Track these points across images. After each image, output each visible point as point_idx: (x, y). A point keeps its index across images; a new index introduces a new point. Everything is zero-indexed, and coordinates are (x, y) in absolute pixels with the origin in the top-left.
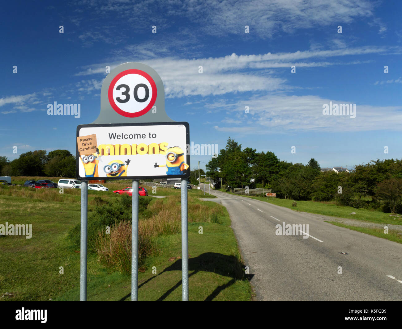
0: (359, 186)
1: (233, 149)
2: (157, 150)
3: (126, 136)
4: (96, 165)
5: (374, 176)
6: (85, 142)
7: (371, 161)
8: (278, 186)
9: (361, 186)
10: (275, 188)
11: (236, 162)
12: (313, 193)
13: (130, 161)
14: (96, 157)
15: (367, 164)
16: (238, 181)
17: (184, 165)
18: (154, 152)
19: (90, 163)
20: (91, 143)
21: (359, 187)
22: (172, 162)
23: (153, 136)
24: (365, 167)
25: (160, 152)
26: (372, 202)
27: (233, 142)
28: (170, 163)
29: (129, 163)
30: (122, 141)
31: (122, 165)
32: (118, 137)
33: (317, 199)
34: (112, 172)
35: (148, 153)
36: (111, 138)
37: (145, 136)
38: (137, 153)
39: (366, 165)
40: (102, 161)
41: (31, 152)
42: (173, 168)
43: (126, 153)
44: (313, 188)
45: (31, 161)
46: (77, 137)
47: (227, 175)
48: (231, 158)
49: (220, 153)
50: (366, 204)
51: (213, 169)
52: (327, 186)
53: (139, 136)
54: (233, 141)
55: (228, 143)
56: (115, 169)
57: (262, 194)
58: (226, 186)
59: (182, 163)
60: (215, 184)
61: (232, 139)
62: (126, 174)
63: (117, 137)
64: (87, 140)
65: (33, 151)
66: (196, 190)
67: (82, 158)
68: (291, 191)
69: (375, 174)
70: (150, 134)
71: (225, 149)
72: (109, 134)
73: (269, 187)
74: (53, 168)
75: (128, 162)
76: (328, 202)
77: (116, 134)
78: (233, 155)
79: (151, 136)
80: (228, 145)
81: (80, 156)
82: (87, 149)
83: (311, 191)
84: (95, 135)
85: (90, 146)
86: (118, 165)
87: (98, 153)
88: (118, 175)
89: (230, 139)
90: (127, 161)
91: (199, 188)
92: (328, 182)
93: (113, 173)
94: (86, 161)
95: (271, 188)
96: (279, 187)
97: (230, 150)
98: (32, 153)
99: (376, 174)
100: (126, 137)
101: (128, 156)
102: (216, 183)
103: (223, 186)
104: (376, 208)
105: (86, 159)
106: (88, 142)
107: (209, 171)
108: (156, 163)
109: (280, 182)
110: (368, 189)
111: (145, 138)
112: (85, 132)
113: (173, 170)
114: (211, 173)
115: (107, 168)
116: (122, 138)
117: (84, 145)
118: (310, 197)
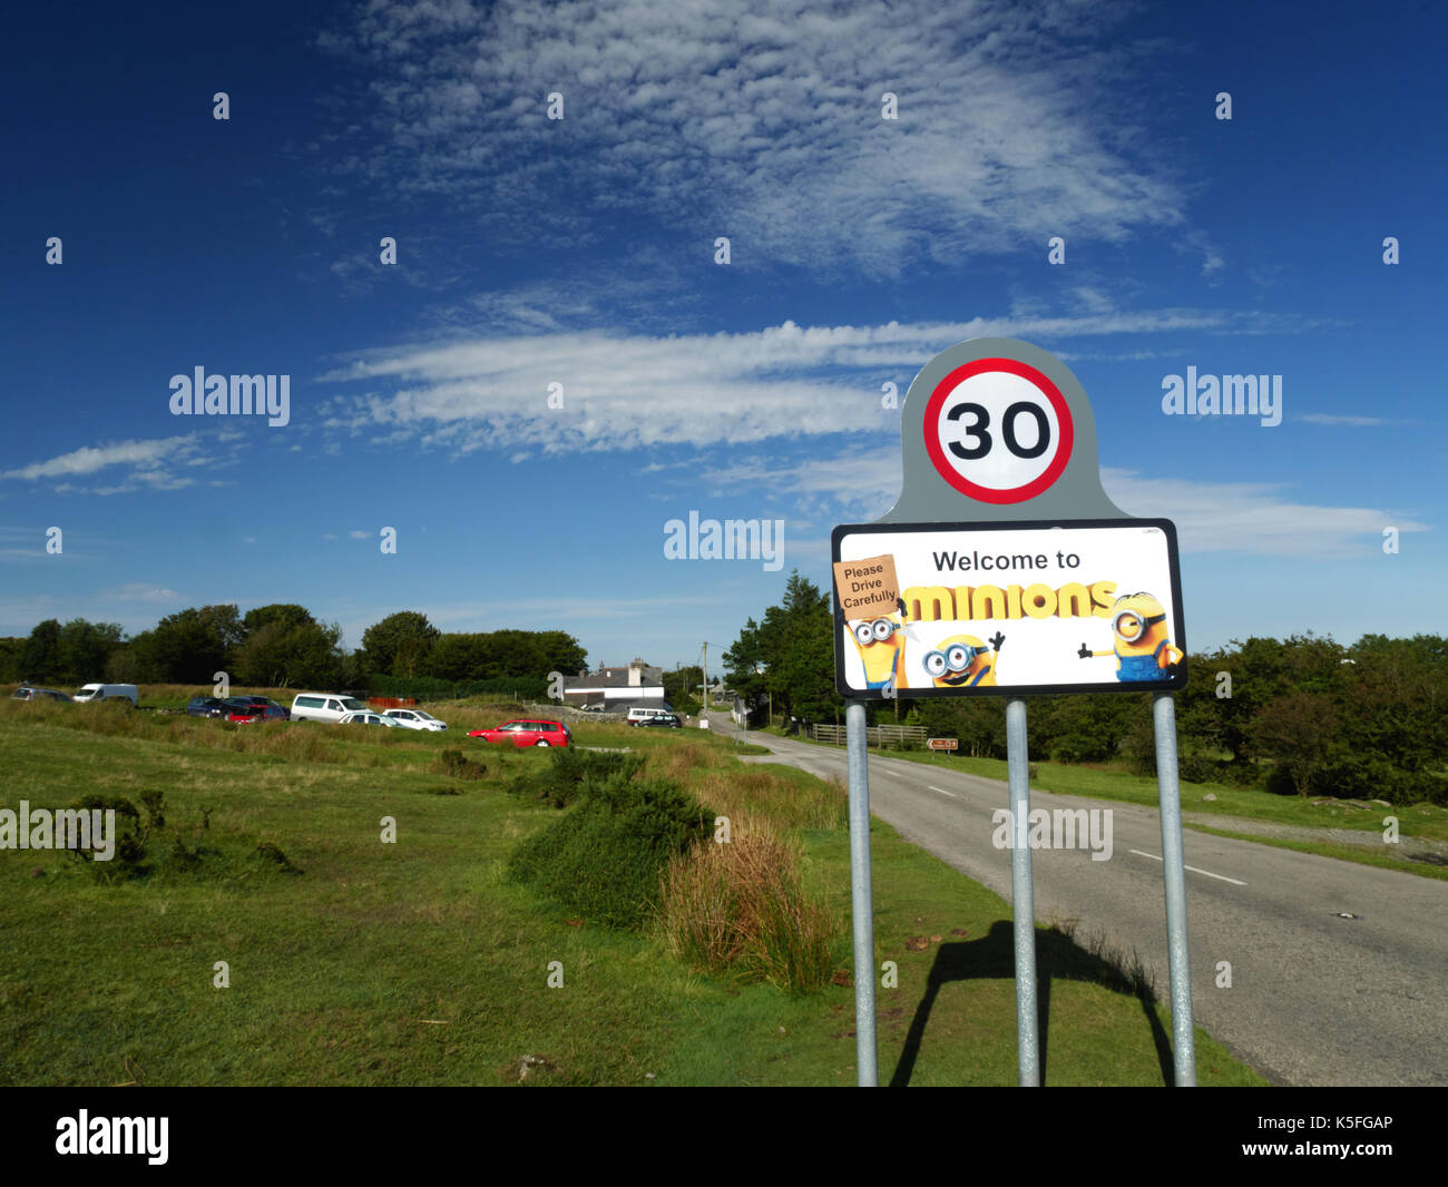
0: (1197, 717)
1: (808, 606)
2: (1084, 603)
3: (987, 561)
4: (897, 652)
5: (1243, 687)
6: (860, 580)
7: (1232, 642)
8: (947, 719)
9: (1204, 716)
10: (939, 723)
11: (819, 645)
12: (1056, 740)
13: (1004, 637)
14: (896, 627)
15: (1219, 651)
16: (826, 703)
17: (1167, 651)
18: (1075, 612)
19: (878, 645)
20: (878, 583)
21: (1198, 721)
22: (1135, 639)
23: (1070, 561)
24: (1211, 661)
25: (1092, 609)
26: (1232, 763)
27: (805, 586)
28: (1126, 645)
29: (1001, 643)
30: (975, 578)
31: (979, 651)
32: (964, 564)
33: (1066, 758)
34: (950, 672)
35: (1057, 613)
36: (940, 567)
37: (1046, 560)
38: (1024, 614)
39: (1217, 654)
40: (915, 638)
41: (193, 609)
42: (1136, 659)
43: (990, 615)
44: (1053, 723)
45: (194, 637)
46: (835, 565)
47: (791, 685)
48: (801, 631)
49: (766, 617)
50: (1217, 769)
51: (743, 667)
52: (1096, 717)
53: (1026, 561)
54: (806, 581)
55: (789, 588)
56: (959, 665)
57: (898, 741)
58: (786, 720)
59: (1163, 644)
60: (750, 711)
61: (802, 575)
62: (993, 680)
63: (961, 563)
64: (867, 572)
65: (198, 607)
66: (696, 730)
67: (854, 629)
68: (989, 733)
69: (1243, 681)
70: (1060, 556)
71: (781, 606)
72: (935, 554)
73: (918, 720)
74: (262, 659)
75: (998, 641)
76: (1102, 766)
77: (955, 554)
78: (809, 624)
79: (1064, 562)
80: (789, 592)
81: (847, 623)
82: (867, 600)
83: (1048, 733)
84: (891, 556)
85: (877, 591)
86: (969, 650)
87: (904, 614)
88: (968, 683)
89: (796, 577)
90: (994, 638)
91: (704, 724)
92: (1102, 706)
93: (953, 675)
94: (867, 639)
95: (922, 725)
96: (952, 721)
97: (795, 611)
98: (196, 614)
99: (1246, 682)
100: (988, 563)
101: (997, 624)
102: (752, 707)
103: (774, 719)
104: (1247, 783)
105: (866, 633)
106: (871, 578)
107: (731, 671)
108: (1084, 645)
109: (952, 706)
110: (1223, 726)
111: (1045, 566)
112: (857, 548)
113: (1136, 664)
114: (739, 679)
115: (932, 660)
116: (976, 568)
117: (856, 587)
118: (1044, 752)
